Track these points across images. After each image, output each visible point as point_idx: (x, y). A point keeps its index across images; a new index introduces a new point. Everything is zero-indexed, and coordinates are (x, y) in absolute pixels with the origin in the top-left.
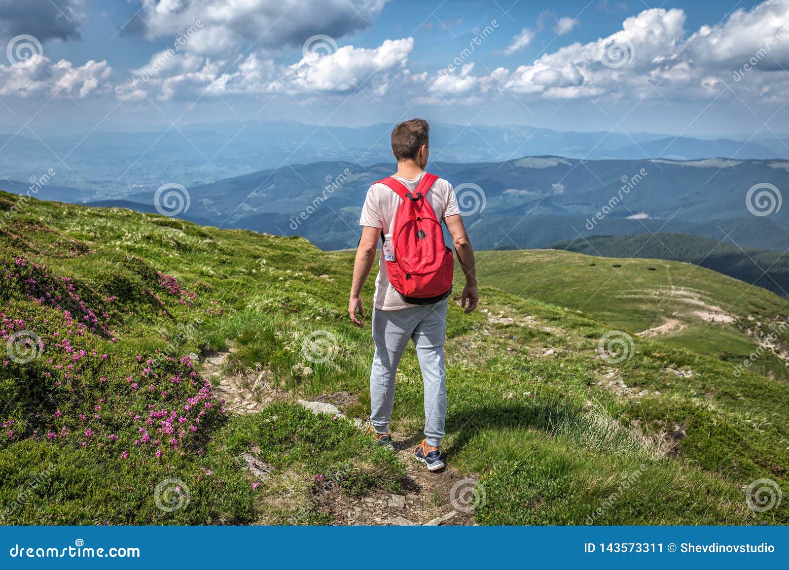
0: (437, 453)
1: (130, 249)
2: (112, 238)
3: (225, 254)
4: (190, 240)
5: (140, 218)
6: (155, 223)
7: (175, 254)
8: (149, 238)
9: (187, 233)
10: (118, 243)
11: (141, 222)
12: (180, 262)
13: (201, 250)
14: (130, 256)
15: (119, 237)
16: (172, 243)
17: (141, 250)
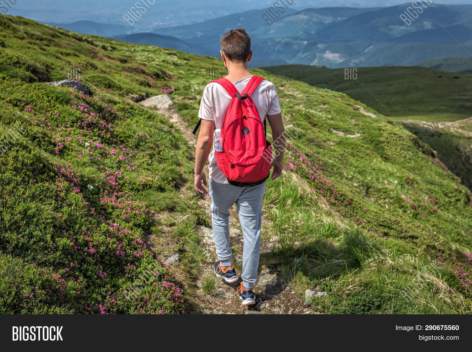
0: (250, 292)
1: (158, 65)
2: (152, 61)
3: (191, 67)
4: (179, 62)
5: (161, 51)
6: (167, 53)
7: (173, 67)
8: (164, 61)
9: (179, 58)
10: (154, 63)
11: (161, 53)
12: (174, 69)
13: (181, 65)
14: (158, 67)
15: (154, 61)
16: (172, 63)
17: (161, 65)
